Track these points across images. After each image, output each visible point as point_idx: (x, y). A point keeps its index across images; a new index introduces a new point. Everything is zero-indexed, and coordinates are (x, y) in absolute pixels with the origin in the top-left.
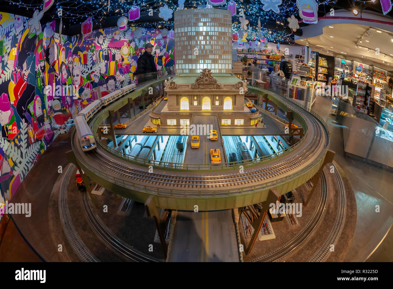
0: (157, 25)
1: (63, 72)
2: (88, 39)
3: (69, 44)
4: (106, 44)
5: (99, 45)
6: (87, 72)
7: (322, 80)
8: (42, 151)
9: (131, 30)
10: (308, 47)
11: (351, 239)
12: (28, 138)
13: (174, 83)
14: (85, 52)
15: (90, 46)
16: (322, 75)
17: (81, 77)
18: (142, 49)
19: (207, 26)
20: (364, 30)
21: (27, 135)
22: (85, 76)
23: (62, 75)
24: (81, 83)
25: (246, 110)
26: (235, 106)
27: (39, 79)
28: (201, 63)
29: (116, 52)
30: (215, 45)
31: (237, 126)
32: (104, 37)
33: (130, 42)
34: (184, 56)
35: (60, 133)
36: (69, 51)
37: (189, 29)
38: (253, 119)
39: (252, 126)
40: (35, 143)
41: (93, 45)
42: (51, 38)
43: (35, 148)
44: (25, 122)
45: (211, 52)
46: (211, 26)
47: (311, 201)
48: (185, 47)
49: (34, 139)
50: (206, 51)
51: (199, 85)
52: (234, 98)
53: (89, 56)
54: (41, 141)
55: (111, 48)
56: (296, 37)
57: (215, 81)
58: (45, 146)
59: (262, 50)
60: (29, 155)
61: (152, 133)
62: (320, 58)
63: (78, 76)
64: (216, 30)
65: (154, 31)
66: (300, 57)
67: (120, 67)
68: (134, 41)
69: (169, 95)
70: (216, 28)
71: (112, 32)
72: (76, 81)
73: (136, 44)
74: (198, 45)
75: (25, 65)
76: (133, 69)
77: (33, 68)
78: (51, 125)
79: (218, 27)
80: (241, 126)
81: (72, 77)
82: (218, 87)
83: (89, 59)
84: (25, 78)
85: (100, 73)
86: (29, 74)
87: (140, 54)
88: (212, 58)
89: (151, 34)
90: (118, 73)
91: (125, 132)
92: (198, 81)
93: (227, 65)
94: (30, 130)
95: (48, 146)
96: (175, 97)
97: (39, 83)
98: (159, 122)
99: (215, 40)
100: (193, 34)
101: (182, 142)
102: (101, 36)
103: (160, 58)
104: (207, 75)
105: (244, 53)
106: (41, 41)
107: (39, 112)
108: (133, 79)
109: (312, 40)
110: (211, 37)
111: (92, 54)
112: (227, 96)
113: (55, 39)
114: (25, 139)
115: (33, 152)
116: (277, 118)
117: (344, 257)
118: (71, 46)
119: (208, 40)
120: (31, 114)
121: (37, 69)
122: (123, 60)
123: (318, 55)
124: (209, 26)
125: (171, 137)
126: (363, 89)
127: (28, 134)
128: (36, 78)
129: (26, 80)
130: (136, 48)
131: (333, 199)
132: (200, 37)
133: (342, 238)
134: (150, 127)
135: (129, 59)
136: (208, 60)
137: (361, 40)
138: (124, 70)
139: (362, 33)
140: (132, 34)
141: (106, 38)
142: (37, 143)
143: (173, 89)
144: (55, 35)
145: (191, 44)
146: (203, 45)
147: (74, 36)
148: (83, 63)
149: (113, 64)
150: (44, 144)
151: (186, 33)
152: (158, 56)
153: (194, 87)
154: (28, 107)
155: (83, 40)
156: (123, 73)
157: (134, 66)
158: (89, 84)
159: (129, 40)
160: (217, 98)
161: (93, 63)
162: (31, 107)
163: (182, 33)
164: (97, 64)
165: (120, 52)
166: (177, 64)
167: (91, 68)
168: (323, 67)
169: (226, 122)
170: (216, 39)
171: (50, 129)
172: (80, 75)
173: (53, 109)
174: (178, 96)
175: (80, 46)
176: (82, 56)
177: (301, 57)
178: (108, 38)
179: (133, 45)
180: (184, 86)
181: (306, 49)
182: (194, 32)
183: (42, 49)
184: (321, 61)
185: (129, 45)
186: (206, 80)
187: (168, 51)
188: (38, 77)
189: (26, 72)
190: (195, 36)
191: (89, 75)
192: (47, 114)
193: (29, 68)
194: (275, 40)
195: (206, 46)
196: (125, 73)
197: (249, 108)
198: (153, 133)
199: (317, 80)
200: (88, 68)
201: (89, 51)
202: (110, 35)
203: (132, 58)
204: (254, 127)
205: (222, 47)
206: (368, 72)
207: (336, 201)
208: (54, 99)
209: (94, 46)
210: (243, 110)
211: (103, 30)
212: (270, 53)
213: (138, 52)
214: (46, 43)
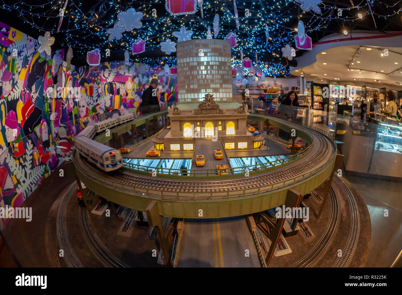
0: (159, 62)
1: (69, 101)
2: (95, 72)
3: (76, 74)
4: (111, 78)
5: (105, 79)
6: (93, 104)
7: (318, 108)
8: (46, 175)
9: (135, 66)
10: (303, 78)
11: (370, 242)
12: (33, 160)
13: (177, 108)
14: (91, 84)
15: (96, 79)
16: (317, 103)
17: (87, 109)
18: (145, 85)
19: (208, 56)
20: (354, 50)
21: (31, 157)
22: (90, 108)
23: (69, 104)
24: (86, 114)
25: (249, 134)
26: (237, 131)
27: (46, 104)
28: (202, 92)
29: (120, 86)
30: (216, 74)
31: (240, 149)
32: (110, 71)
33: (134, 77)
34: (186, 86)
35: (65, 161)
36: (76, 82)
37: (191, 59)
38: (257, 141)
39: (256, 148)
40: (39, 166)
41: (99, 77)
42: (60, 66)
43: (39, 171)
44: (31, 144)
45: (212, 81)
46: (211, 56)
47: (323, 213)
48: (187, 77)
49: (39, 162)
50: (207, 80)
51: (202, 110)
52: (236, 122)
53: (95, 89)
54: (46, 165)
55: (115, 82)
56: (291, 68)
57: (218, 107)
58: (50, 170)
59: (259, 85)
60: (33, 176)
61: (154, 157)
62: (315, 87)
63: (83, 106)
64: (217, 60)
65: (156, 68)
66: (295, 89)
67: (124, 102)
68: (138, 76)
69: (172, 121)
70: (217, 58)
71: (118, 66)
72: (82, 112)
73: (139, 80)
74: (200, 75)
75: (34, 87)
76: (136, 104)
77: (41, 93)
78: (56, 152)
79: (218, 56)
80: (245, 149)
81: (78, 107)
82: (221, 111)
83: (95, 91)
84: (33, 100)
85: (105, 106)
86: (37, 97)
87: (143, 90)
88: (213, 87)
89: (154, 71)
90: (122, 107)
91: (129, 156)
92: (201, 106)
93: (228, 94)
94: (36, 153)
95: (53, 171)
96: (178, 123)
97: (47, 109)
98: (162, 147)
99: (215, 70)
100: (194, 64)
101: (186, 167)
102: (107, 70)
103: (163, 94)
104: (210, 100)
105: (242, 89)
106: (50, 68)
107: (45, 137)
108: (137, 114)
109: (307, 70)
110: (212, 66)
111: (98, 86)
112: (229, 120)
113: (63, 67)
114: (30, 160)
115: (38, 175)
116: (280, 141)
117: (366, 259)
118: (78, 77)
119: (209, 70)
120: (37, 136)
121: (45, 94)
122: (127, 95)
123: (313, 84)
124: (209, 56)
125: (176, 160)
126: (358, 108)
127: (33, 156)
128: (44, 103)
129: (34, 102)
130: (140, 84)
131: (344, 209)
132: (201, 67)
133: (360, 242)
134: (153, 151)
135: (133, 94)
136: (210, 90)
137: (353, 62)
138: (128, 105)
139: (353, 55)
140: (136, 70)
141: (111, 72)
142: (42, 166)
143: (176, 115)
144: (63, 63)
145: (192, 74)
146: (204, 75)
147: (81, 67)
148: (89, 95)
149: (117, 98)
150: (49, 168)
151: (188, 63)
152: (161, 93)
153: (196, 112)
154: (35, 130)
155: (90, 72)
156: (127, 108)
157: (138, 101)
158: (94, 116)
159: (133, 76)
160: (220, 123)
161: (99, 96)
162: (37, 129)
163: (184, 63)
164: (102, 97)
165: (124, 87)
166: (180, 94)
167: (97, 101)
168: (319, 96)
169: (229, 146)
170: (216, 68)
171: (55, 155)
172: (86, 106)
173: (59, 136)
174: (181, 122)
175: (86, 77)
176: (88, 88)
177: (297, 88)
178: (113, 72)
179: (136, 80)
180: (187, 112)
181: (301, 79)
182: (195, 62)
183: (51, 76)
184: (316, 90)
185: (133, 81)
186: (209, 105)
187: (170, 87)
188: (46, 102)
189: (35, 95)
190: (196, 67)
191: (95, 106)
192: (52, 140)
193: (37, 91)
194: (272, 74)
195: (207, 76)
196: (129, 107)
197: (251, 132)
198: (156, 156)
199: (313, 108)
200: (94, 101)
201: (95, 83)
202: (115, 69)
203: (136, 93)
204: (258, 149)
205: (223, 76)
206: (361, 93)
207: (348, 210)
208: (60, 127)
209: (100, 79)
210: (246, 134)
211: (109, 64)
212: (267, 87)
213: (141, 88)
214: (55, 70)
